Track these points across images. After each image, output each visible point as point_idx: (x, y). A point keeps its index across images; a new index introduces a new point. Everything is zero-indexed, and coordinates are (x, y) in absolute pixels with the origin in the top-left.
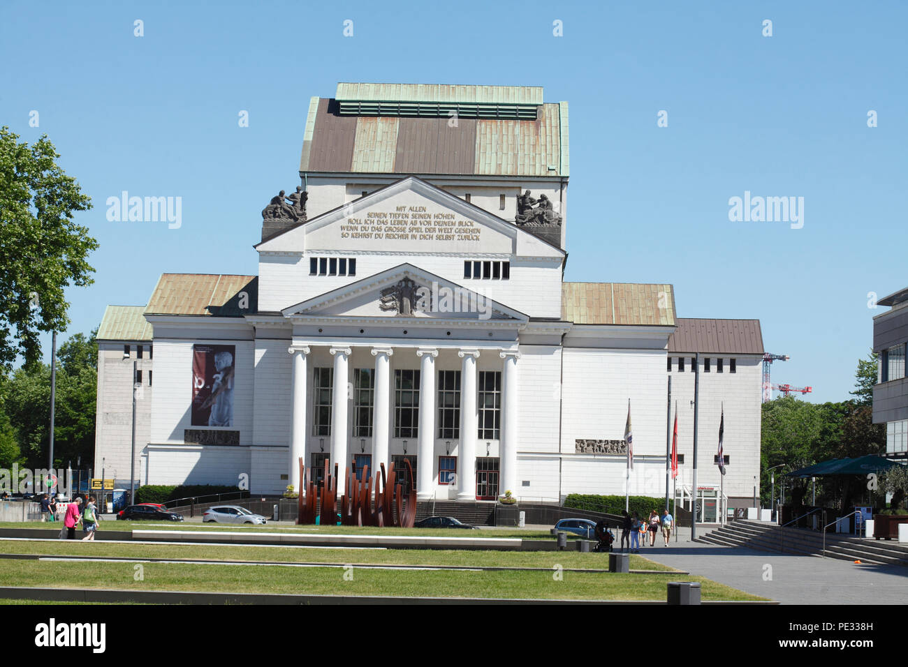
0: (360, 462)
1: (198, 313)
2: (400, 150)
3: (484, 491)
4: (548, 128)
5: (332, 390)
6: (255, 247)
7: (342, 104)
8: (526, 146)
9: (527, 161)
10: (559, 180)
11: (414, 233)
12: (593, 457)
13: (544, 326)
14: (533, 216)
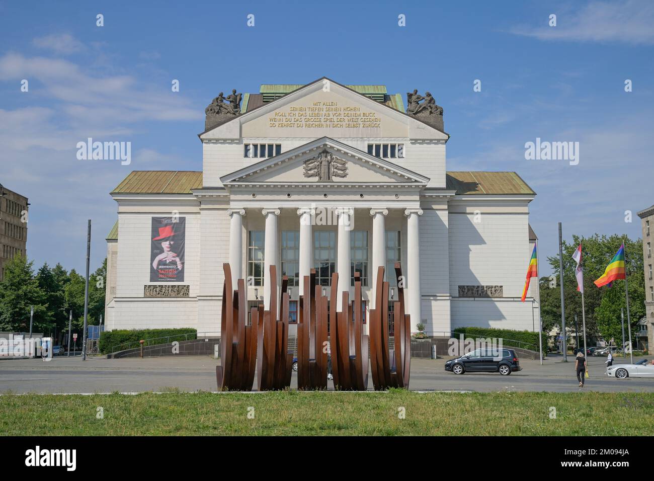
1: (155, 192)
5: (264, 247)
7: (264, 95)
11: (328, 123)
12: (473, 299)
13: (434, 194)
14: (421, 109)
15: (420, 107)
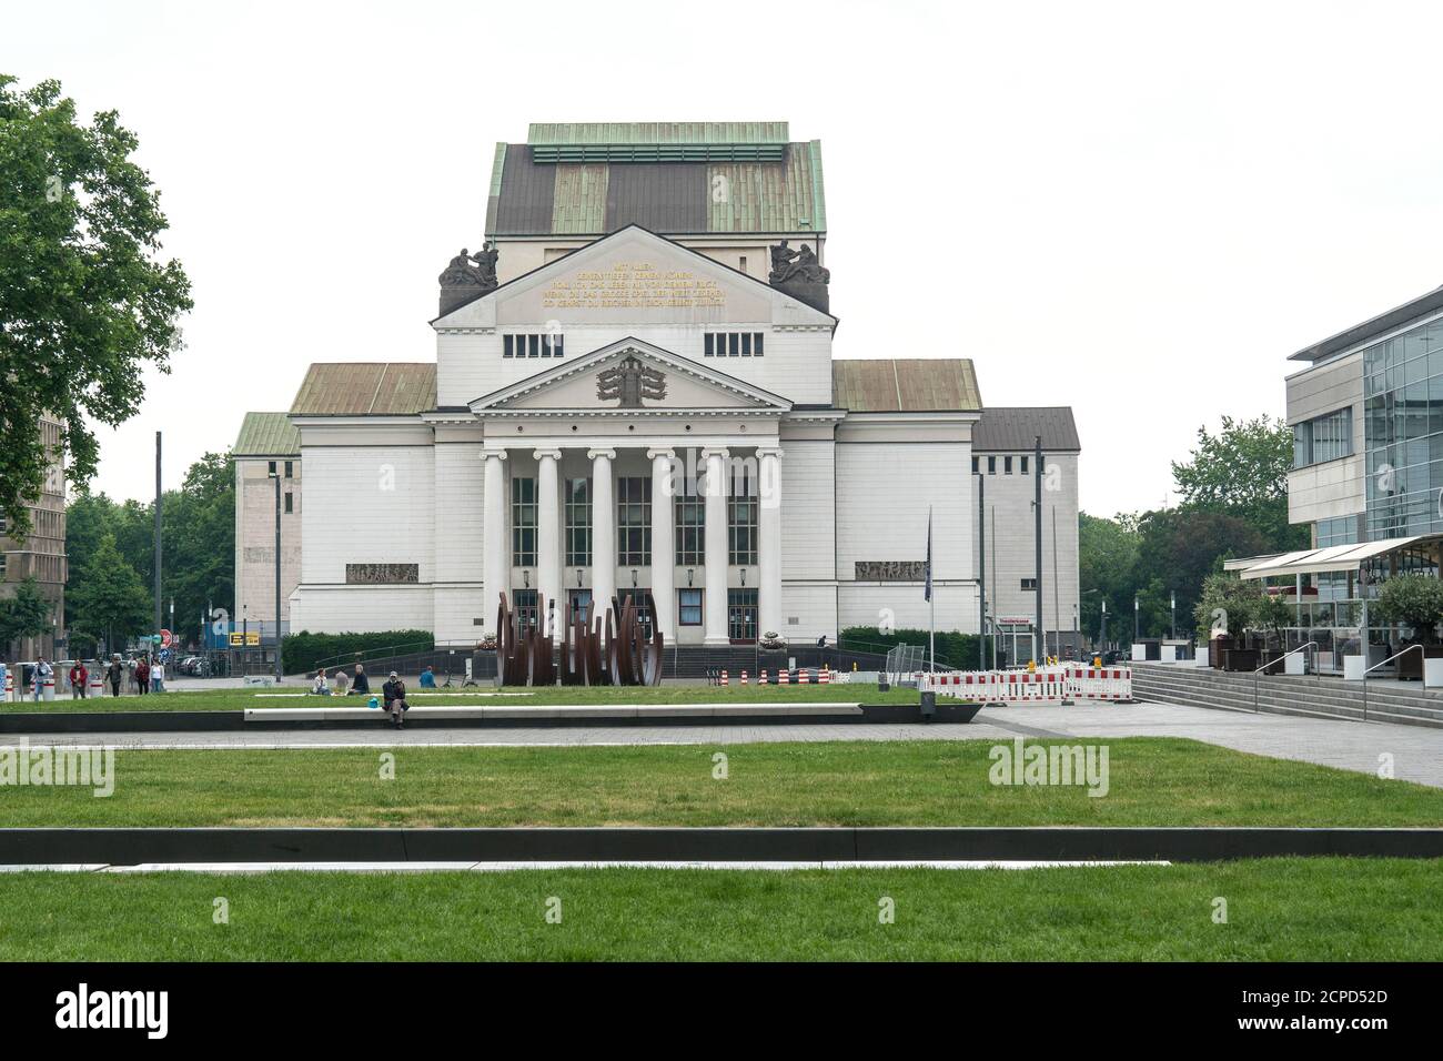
0: (578, 599)
1: (359, 412)
2: (612, 204)
3: (739, 632)
4: (797, 173)
5: (537, 507)
6: (431, 323)
7: (536, 150)
8: (771, 196)
9: (772, 214)
10: (815, 236)
11: (640, 300)
12: (878, 583)
13: (811, 416)
14: (792, 273)
15: (790, 271)
